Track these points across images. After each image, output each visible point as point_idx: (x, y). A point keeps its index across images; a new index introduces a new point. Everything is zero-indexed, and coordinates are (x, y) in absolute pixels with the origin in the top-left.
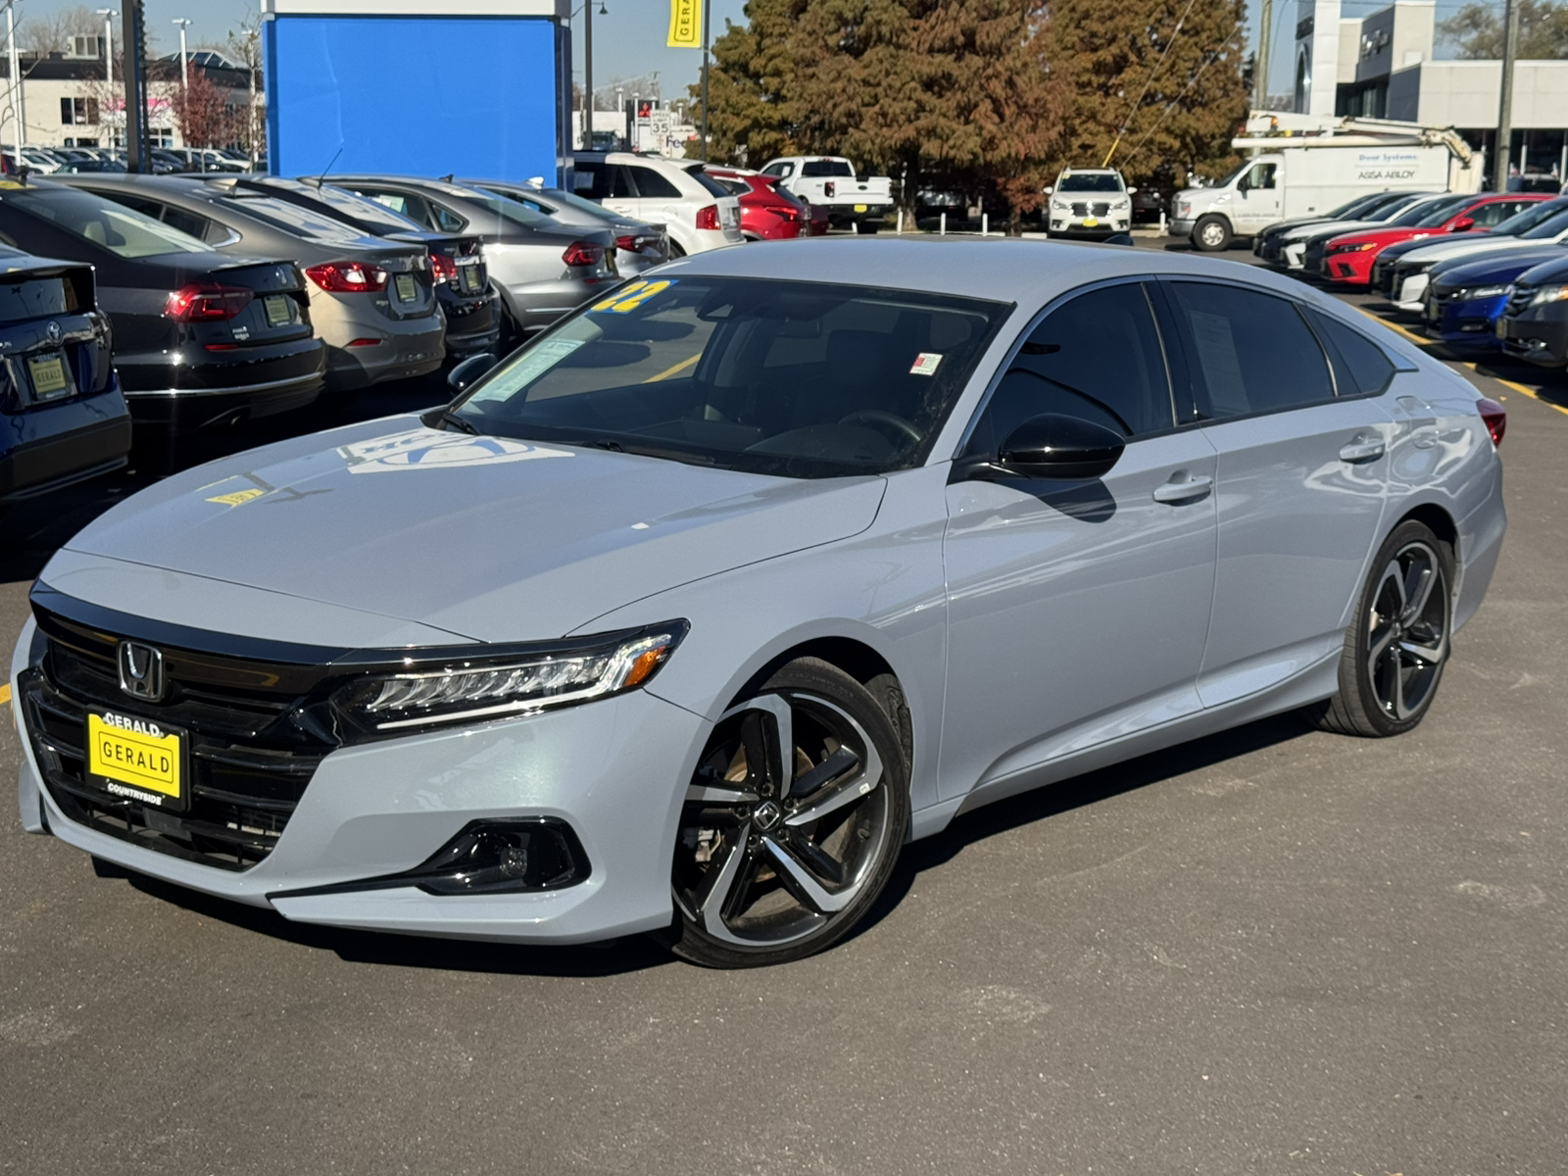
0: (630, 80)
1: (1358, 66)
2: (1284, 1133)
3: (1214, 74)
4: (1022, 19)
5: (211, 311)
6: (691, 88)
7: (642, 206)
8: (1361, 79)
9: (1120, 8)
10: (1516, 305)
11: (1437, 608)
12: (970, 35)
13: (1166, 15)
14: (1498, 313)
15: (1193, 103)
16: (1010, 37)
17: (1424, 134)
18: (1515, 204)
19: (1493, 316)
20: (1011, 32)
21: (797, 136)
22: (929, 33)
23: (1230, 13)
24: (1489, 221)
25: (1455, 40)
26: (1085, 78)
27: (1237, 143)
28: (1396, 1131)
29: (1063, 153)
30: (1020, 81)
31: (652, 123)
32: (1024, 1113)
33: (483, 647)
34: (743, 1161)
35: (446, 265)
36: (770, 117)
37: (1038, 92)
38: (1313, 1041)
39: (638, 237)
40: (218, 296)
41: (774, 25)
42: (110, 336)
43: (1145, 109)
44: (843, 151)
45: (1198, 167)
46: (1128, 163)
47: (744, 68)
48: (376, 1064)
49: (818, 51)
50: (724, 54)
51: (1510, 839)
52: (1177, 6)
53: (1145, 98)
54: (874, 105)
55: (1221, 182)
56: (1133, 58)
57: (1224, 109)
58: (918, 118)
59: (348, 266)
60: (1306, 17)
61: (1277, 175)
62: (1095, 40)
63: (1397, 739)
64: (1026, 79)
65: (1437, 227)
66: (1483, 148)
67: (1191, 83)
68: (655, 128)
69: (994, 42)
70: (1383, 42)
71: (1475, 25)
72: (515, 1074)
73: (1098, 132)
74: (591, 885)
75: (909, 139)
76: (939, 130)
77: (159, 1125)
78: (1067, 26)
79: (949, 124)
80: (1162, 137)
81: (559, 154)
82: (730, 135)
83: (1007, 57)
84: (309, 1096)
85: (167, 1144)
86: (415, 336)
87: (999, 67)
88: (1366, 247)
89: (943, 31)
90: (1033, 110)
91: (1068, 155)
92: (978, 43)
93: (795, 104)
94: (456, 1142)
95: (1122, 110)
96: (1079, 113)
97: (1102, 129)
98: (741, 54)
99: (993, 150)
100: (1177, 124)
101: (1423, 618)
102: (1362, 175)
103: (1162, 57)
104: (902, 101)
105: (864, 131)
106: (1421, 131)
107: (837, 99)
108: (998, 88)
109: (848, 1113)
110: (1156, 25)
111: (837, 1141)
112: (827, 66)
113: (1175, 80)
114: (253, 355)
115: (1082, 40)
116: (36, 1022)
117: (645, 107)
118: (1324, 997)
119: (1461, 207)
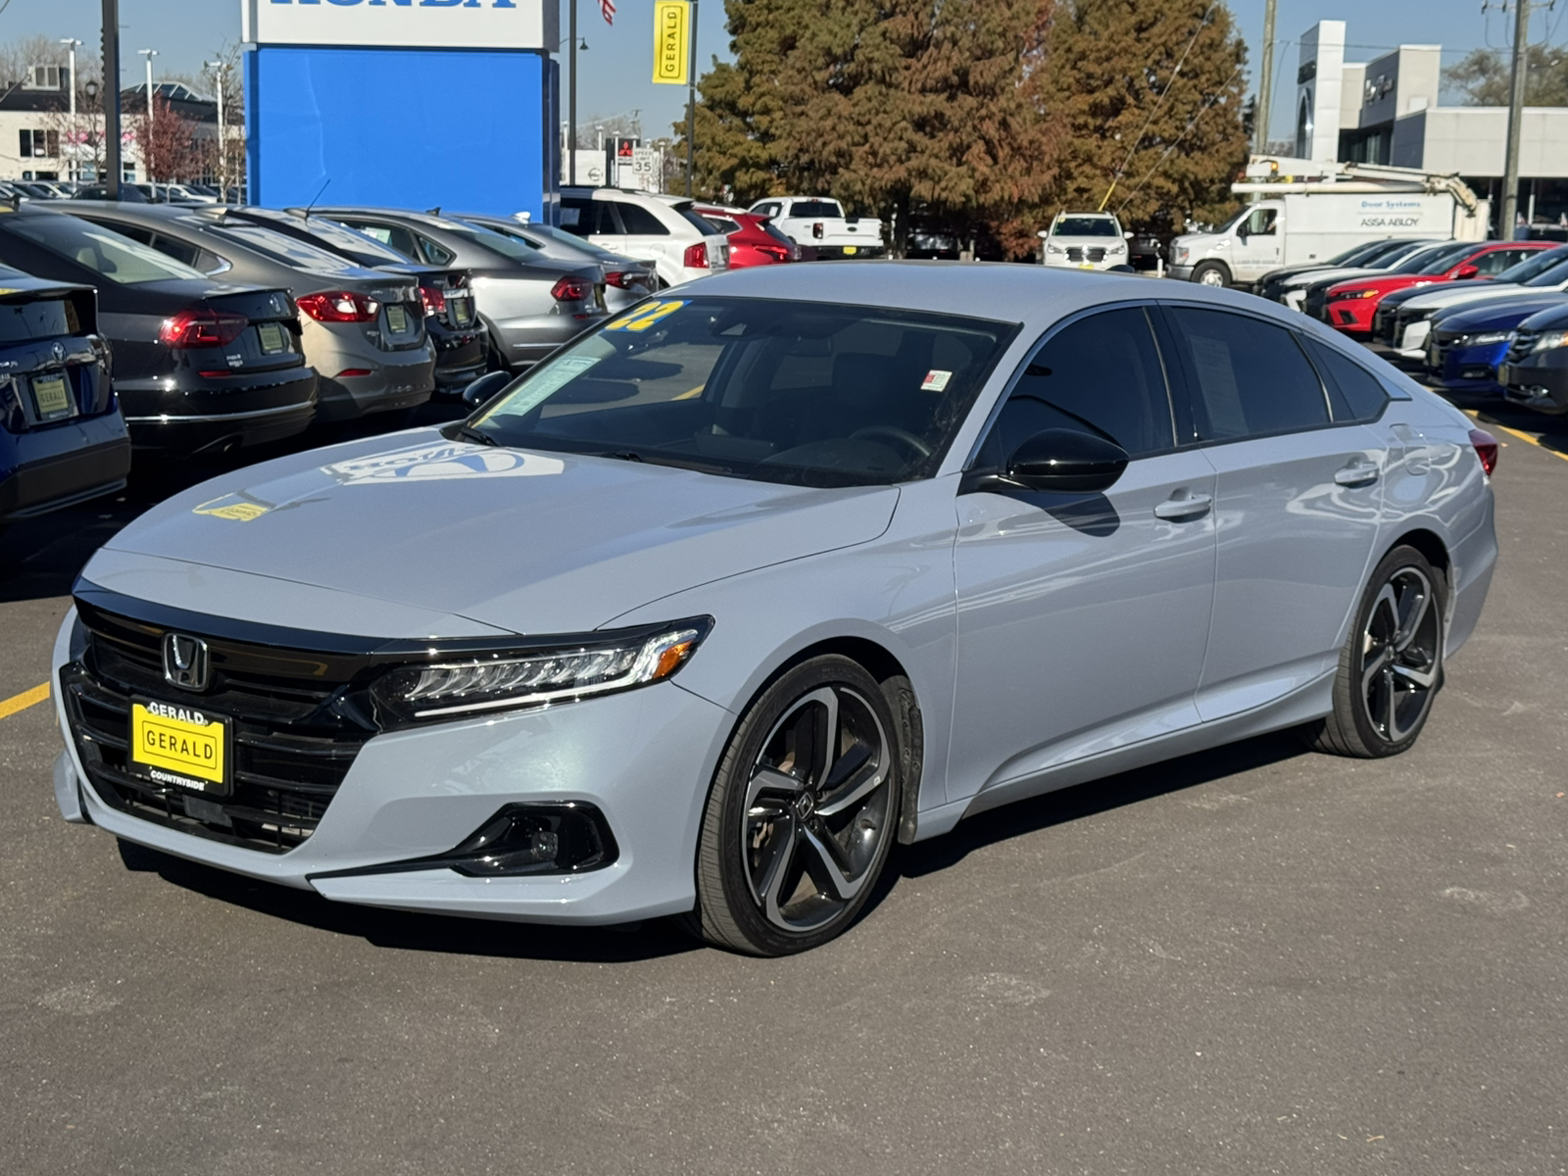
0: (610, 118)
1: (1361, 111)
2: (1273, 1101)
3: (1214, 117)
4: (1017, 59)
5: (205, 338)
6: (676, 125)
7: (629, 243)
8: (1364, 125)
9: (1117, 50)
10: (1518, 351)
11: (1430, 632)
12: (963, 74)
13: (1164, 56)
14: (1501, 359)
15: (1192, 147)
16: (1004, 77)
17: (1428, 181)
18: (1520, 252)
19: (1495, 363)
20: (1005, 72)
21: (785, 176)
22: (921, 73)
23: (1230, 55)
24: (1493, 270)
25: (1462, 86)
26: (1081, 120)
27: (1236, 188)
28: (1379, 1100)
29: (1058, 196)
30: (1014, 123)
31: (634, 161)
32: (1025, 1081)
33: (518, 638)
34: (761, 1119)
35: (435, 298)
36: (758, 157)
37: (1033, 133)
38: (1301, 1024)
39: (627, 273)
40: (213, 323)
41: (763, 62)
42: (110, 359)
43: (1143, 153)
44: (833, 192)
45: (1197, 212)
46: (1125, 207)
47: (732, 107)
48: (406, 1033)
49: (807, 89)
50: (710, 91)
51: (1497, 851)
52: (1175, 48)
53: (1143, 140)
54: (863, 145)
55: (1220, 229)
56: (1130, 100)
57: (1223, 153)
58: (909, 159)
59: (339, 296)
60: (1308, 61)
61: (1278, 221)
62: (1092, 82)
63: (1389, 760)
64: (1020, 120)
65: (1441, 275)
66: (1490, 197)
67: (1190, 127)
68: (637, 167)
69: (988, 82)
70: (1387, 88)
71: (1483, 71)
72: (540, 1043)
73: (1095, 176)
74: (618, 867)
75: (900, 179)
76: (930, 171)
77: (205, 1083)
78: (1063, 67)
79: (941, 165)
80: (1160, 181)
81: (546, 189)
82: (716, 174)
83: (1001, 98)
84: (345, 1060)
85: (214, 1099)
86: (405, 366)
87: (993, 108)
88: (1368, 294)
89: (936, 70)
90: (1028, 153)
91: (1063, 198)
92: (971, 82)
93: (783, 143)
94: (487, 1100)
95: (1119, 153)
96: (1075, 155)
97: (1098, 172)
98: (727, 92)
99: (986, 192)
100: (1175, 168)
101: (1416, 643)
102: (1364, 223)
103: (1161, 100)
104: (893, 141)
105: (855, 171)
106: (1425, 178)
107: (827, 137)
108: (990, 129)
109: (859, 1079)
110: (1154, 67)
111: (849, 1104)
112: (816, 105)
113: (1173, 123)
114: (246, 382)
115: (1078, 81)
116: (79, 994)
117: (626, 145)
118: (1313, 986)
119: (1465, 255)
